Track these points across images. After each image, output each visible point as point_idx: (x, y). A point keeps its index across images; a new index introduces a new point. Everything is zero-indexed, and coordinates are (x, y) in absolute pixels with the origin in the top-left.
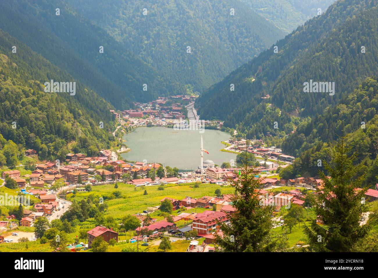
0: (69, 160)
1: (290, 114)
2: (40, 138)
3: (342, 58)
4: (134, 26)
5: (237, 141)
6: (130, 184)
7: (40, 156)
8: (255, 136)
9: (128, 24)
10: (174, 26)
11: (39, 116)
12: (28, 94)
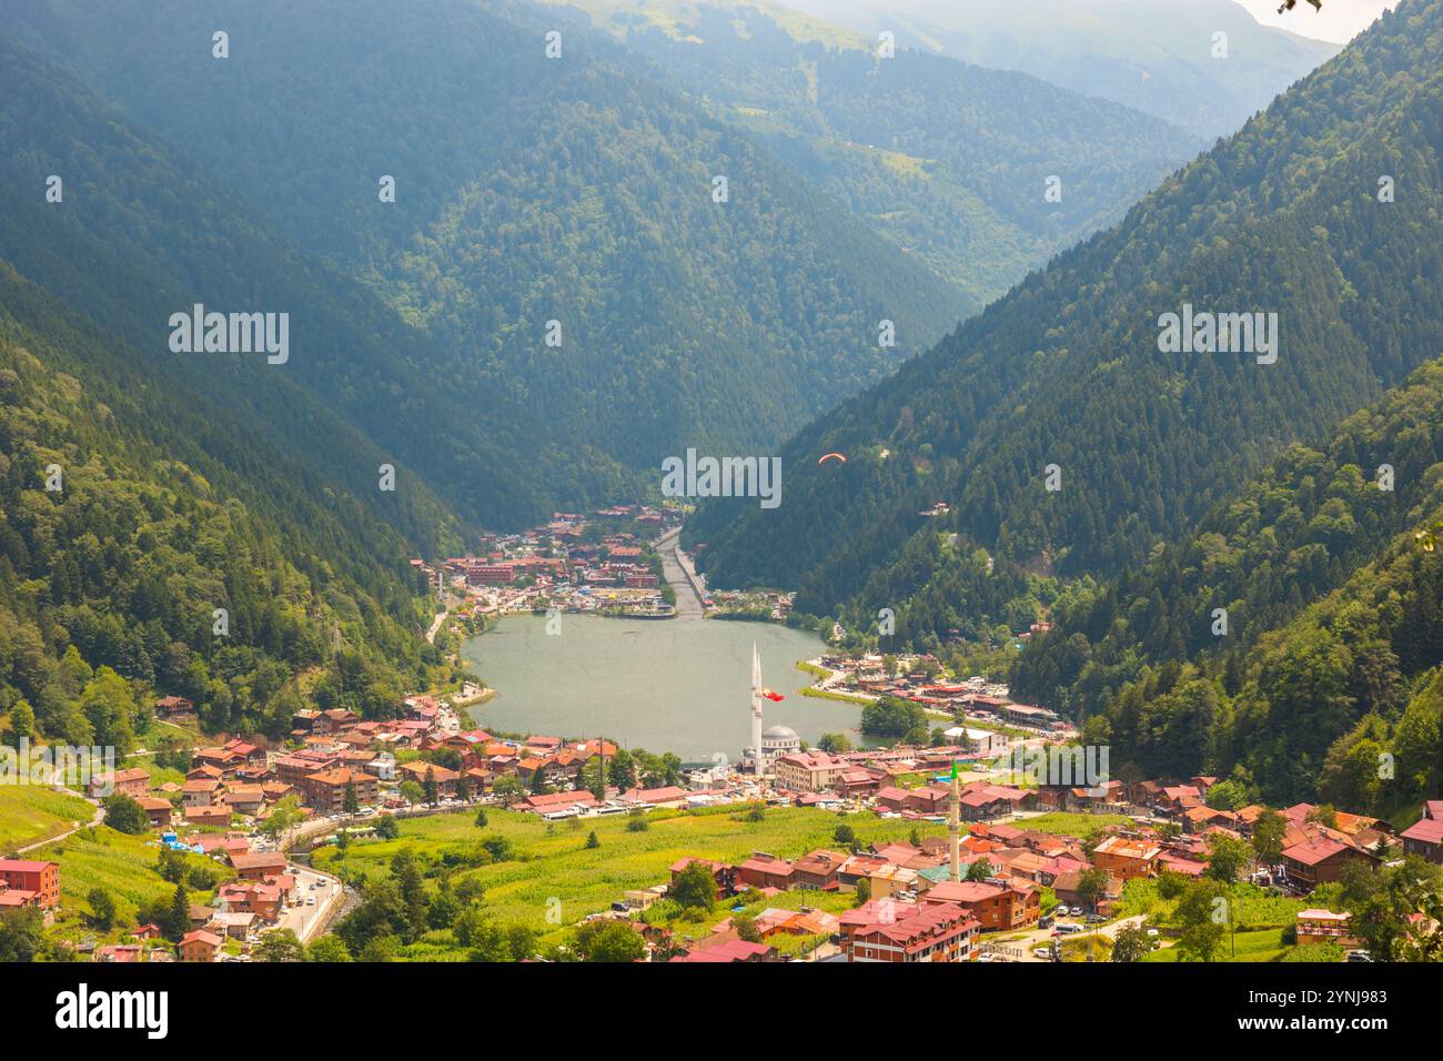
0: (302, 732)
1: (1023, 566)
2: (206, 659)
3: (1187, 377)
4: (462, 273)
5: (849, 661)
6: (523, 810)
7: (207, 719)
8: (910, 643)
9: (443, 269)
10: (598, 275)
11: (199, 584)
12: (161, 509)
